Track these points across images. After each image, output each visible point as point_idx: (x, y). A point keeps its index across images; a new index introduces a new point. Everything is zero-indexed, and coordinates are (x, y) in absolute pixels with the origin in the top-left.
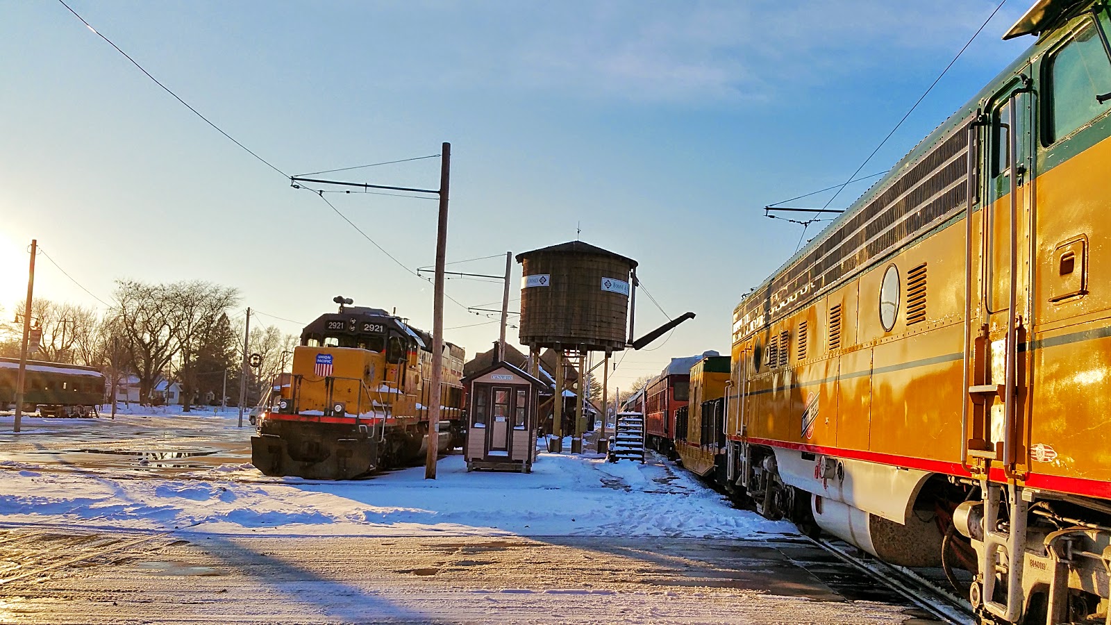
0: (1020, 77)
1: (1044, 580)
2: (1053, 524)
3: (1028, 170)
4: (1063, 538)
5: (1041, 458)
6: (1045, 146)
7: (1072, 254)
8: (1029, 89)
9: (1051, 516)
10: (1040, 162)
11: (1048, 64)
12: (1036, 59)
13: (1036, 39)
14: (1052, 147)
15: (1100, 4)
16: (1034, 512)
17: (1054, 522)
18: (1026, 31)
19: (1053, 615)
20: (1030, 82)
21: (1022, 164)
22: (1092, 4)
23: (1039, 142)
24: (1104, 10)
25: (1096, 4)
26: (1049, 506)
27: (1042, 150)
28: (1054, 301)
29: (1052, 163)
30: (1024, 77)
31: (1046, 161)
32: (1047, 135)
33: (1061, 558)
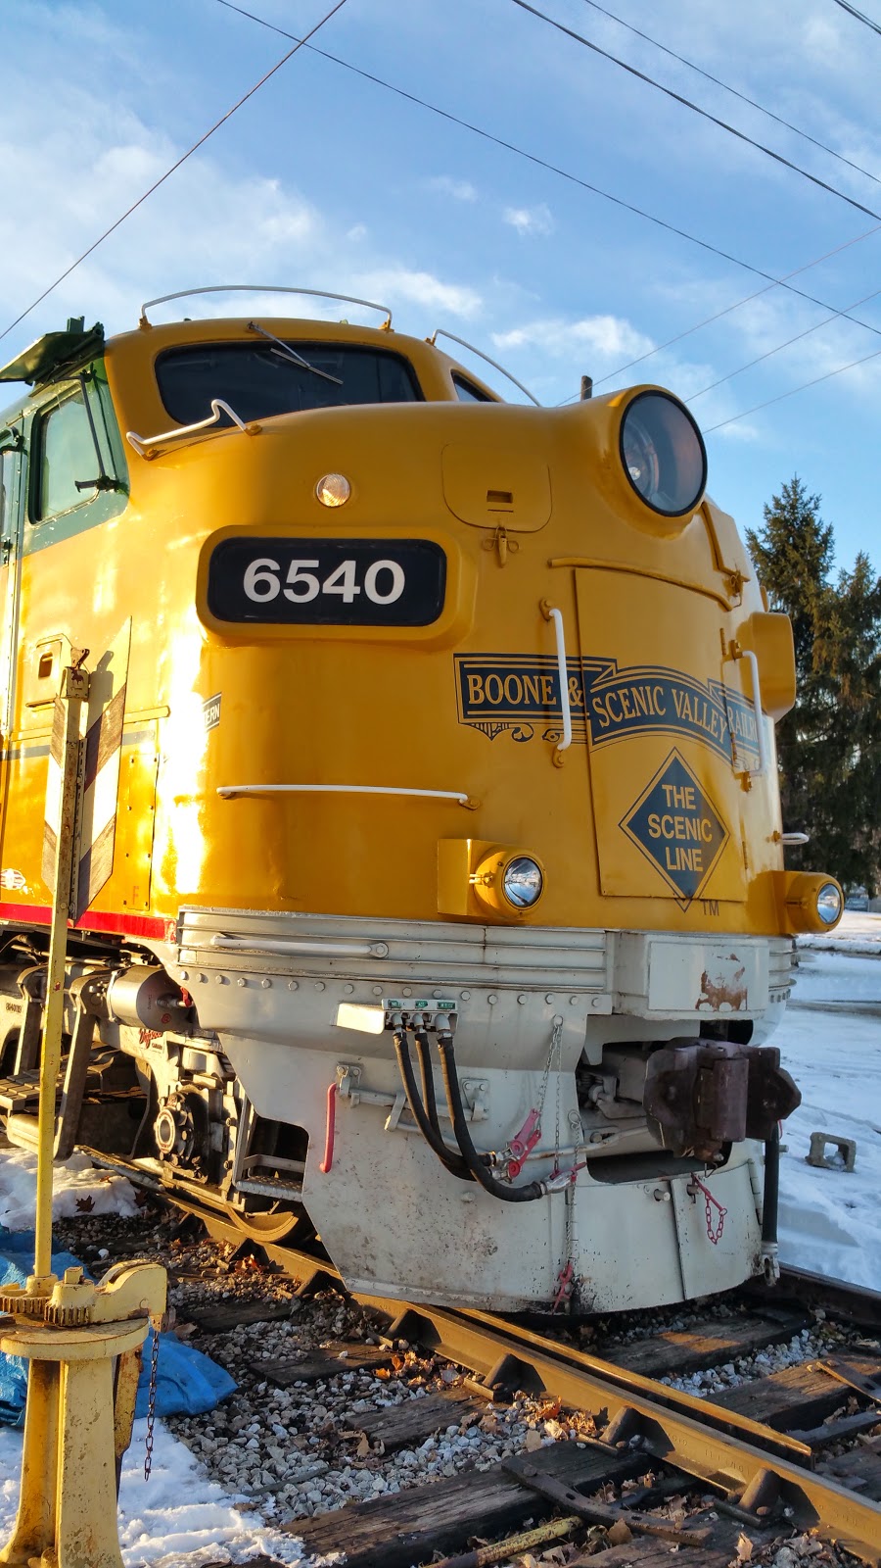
0: (11, 431)
1: (17, 1024)
2: (32, 960)
3: (14, 546)
4: (38, 974)
5: (9, 887)
6: (32, 522)
7: (51, 655)
8: (19, 448)
9: (30, 950)
10: (26, 540)
11: (40, 422)
12: (29, 413)
13: (30, 389)
14: (38, 526)
15: (89, 372)
16: (14, 947)
17: (34, 957)
18: (19, 377)
19: (21, 1063)
20: (21, 440)
21: (8, 538)
22: (81, 370)
23: (27, 517)
24: (92, 381)
25: (85, 371)
26: (28, 939)
27: (28, 527)
28: (31, 706)
29: (38, 544)
30: (15, 432)
31: (33, 541)
32: (36, 511)
33: (33, 997)
